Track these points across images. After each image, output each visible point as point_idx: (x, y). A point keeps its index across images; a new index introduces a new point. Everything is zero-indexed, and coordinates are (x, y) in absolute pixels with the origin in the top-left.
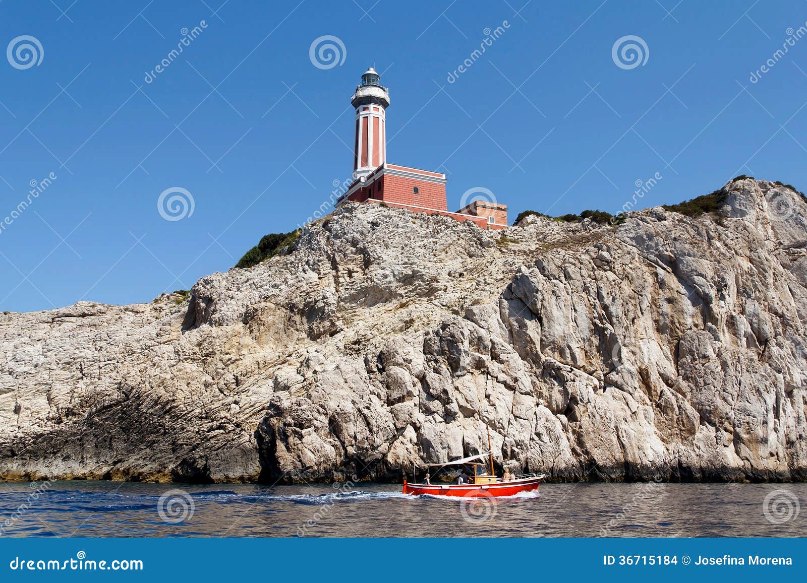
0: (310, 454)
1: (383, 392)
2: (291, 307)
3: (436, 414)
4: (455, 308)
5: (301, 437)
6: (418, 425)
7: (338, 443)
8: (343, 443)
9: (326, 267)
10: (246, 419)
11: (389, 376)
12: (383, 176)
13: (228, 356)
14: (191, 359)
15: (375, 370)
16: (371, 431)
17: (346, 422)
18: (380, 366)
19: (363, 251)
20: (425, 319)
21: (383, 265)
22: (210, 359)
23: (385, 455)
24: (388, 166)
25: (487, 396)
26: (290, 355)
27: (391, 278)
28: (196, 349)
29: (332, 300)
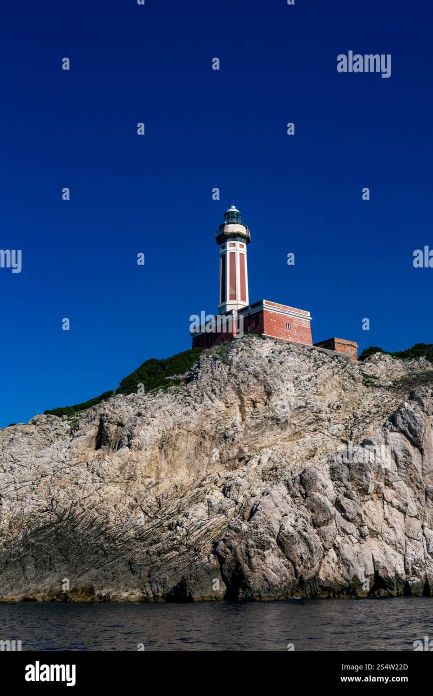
0: (273, 574)
1: (309, 515)
2: (203, 434)
3: (351, 536)
4: (343, 438)
5: (263, 558)
6: (337, 546)
7: (290, 563)
8: (294, 564)
9: (232, 396)
10: (197, 540)
11: (314, 500)
12: (262, 311)
13: (149, 480)
14: (115, 482)
15: (299, 495)
16: (311, 551)
17: (294, 544)
18: (303, 491)
19: (264, 383)
20: (324, 448)
21: (281, 397)
22: (131, 483)
23: (317, 573)
24: (266, 303)
25: (386, 519)
26: (204, 480)
27: (287, 409)
28: (118, 473)
29: (241, 428)
